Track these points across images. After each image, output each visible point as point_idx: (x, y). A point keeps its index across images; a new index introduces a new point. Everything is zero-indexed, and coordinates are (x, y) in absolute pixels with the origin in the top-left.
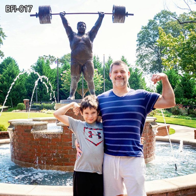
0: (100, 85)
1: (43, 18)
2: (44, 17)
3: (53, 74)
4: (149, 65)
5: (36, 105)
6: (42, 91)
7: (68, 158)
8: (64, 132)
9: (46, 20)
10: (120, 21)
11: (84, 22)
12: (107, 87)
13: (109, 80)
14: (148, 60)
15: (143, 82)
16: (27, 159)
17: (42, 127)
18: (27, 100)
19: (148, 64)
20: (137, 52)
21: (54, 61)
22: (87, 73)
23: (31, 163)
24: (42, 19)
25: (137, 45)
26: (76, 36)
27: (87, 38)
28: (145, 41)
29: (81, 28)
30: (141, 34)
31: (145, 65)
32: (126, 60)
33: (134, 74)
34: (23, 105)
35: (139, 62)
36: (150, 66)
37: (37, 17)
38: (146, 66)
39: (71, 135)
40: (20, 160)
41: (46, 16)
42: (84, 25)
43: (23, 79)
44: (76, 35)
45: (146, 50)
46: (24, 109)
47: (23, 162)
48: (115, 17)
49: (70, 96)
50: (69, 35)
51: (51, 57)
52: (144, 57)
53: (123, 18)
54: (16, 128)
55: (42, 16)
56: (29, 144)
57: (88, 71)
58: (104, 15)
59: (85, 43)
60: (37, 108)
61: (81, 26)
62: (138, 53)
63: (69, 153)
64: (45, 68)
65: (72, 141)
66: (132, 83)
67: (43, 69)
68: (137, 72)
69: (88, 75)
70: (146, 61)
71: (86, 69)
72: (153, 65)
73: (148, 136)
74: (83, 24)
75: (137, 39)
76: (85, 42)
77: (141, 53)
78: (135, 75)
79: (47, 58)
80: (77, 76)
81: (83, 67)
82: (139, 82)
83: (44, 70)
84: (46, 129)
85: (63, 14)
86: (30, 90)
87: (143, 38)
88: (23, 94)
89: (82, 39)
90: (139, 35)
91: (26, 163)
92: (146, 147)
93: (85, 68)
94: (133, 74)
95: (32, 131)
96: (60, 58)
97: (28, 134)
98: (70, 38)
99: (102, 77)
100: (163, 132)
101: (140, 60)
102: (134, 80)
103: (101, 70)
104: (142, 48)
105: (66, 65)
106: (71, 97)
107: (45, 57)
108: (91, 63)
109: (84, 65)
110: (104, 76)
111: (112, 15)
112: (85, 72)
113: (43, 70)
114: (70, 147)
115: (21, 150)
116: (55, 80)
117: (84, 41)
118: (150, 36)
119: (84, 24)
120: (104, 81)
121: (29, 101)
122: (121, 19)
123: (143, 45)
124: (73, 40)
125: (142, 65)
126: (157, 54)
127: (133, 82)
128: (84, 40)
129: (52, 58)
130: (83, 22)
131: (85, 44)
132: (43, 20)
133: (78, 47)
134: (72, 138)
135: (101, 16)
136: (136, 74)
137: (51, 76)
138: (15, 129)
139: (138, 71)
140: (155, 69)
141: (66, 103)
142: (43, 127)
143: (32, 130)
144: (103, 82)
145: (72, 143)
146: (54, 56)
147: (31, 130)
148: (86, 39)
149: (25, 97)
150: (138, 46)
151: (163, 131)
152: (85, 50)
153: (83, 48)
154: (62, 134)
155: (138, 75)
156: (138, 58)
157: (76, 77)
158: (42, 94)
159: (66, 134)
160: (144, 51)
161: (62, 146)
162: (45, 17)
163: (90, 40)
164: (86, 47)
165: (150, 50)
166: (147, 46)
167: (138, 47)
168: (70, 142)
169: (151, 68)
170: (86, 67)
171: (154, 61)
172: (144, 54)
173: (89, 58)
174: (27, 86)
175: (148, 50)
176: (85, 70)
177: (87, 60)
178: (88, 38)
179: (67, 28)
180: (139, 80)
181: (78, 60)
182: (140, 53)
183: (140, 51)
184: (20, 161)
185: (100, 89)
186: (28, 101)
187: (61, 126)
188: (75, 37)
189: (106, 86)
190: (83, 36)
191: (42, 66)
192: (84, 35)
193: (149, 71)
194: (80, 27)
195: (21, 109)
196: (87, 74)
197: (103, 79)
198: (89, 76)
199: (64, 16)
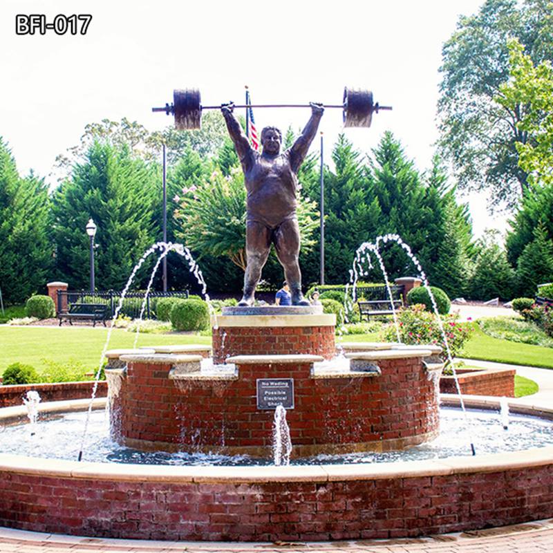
0: (306, 233)
1: (183, 118)
2: (185, 116)
3: (145, 194)
4: (484, 156)
5: (91, 304)
6: (105, 251)
7: (248, 430)
8: (241, 376)
9: (190, 122)
10: (361, 124)
11: (278, 128)
12: (333, 239)
13: (338, 216)
14: (481, 137)
15: (456, 224)
16: (157, 434)
17: (191, 367)
18: (60, 287)
19: (479, 155)
20: (440, 111)
21: (141, 140)
22: (284, 245)
23: (166, 443)
24: (181, 120)
25: (442, 85)
26: (259, 162)
27: (284, 165)
28: (469, 72)
29: (270, 142)
30: (456, 47)
31: (469, 157)
32: (397, 147)
33: (424, 195)
34: (46, 302)
35: (448, 145)
36: (488, 161)
37: (168, 114)
38: (475, 161)
39: (256, 381)
40: (140, 438)
41: (190, 114)
42: (278, 134)
43: (40, 209)
44: (259, 158)
45: (474, 105)
46: (51, 316)
47: (146, 442)
48: (348, 114)
49: (244, 297)
50: (244, 157)
51: (128, 127)
52: (466, 130)
53: (366, 120)
54: (132, 369)
55: (180, 114)
56: (164, 402)
57: (285, 242)
58: (323, 110)
59: (280, 179)
60: (97, 313)
61: (270, 138)
62: (444, 115)
63: (250, 419)
64: (116, 172)
65: (256, 395)
66: (420, 227)
67: (110, 177)
68: (436, 187)
69: (286, 250)
70: (475, 144)
71: (282, 237)
72: (499, 157)
73: (419, 388)
74: (276, 132)
75: (442, 64)
76: (280, 177)
77: (454, 113)
78: (428, 198)
79: (114, 129)
80: (260, 252)
81: (275, 232)
82: (442, 223)
83: (113, 180)
84: (199, 370)
85: (230, 110)
86: (65, 249)
87: (463, 61)
88: (41, 264)
89: (273, 168)
90: (447, 49)
91: (155, 445)
92: (412, 411)
93: (279, 234)
94: (421, 195)
95: (173, 375)
96: (162, 131)
97: (162, 381)
98: (244, 165)
99: (314, 207)
100: (495, 389)
101: (452, 138)
102: (425, 214)
103: (313, 181)
104: (459, 95)
105: (187, 162)
106: (246, 299)
107: (108, 125)
108: (293, 223)
109: (277, 228)
110: (323, 204)
111: (342, 109)
112: (280, 243)
113: (111, 180)
114: (253, 407)
115: (143, 416)
116: (150, 213)
117: (279, 174)
118: (490, 53)
119: (278, 131)
120: (321, 221)
121: (65, 290)
122: (363, 121)
123: (463, 84)
124: (253, 170)
125: (458, 157)
126: (514, 118)
127: (424, 222)
128: (277, 171)
129: (135, 130)
130: (275, 127)
131: (279, 181)
132: (184, 122)
133: (265, 188)
134: (256, 390)
135: (317, 112)
136: (434, 195)
137: (139, 201)
138: (128, 371)
139: (439, 185)
140: (506, 171)
141: (236, 313)
142: (193, 367)
143: (171, 373)
144: (319, 225)
145: (256, 398)
146: (139, 123)
147: (168, 373)
148: (282, 168)
149: (47, 271)
150: (443, 88)
151: (494, 385)
152: (279, 193)
153: (275, 189)
154: (235, 379)
155: (442, 197)
156: (444, 133)
157: (260, 254)
158: (107, 263)
159: (245, 379)
160: (465, 105)
161: (235, 405)
162: (189, 116)
163: (290, 170)
164: (281, 187)
165: (488, 102)
166: (478, 90)
167: (444, 92)
168: (253, 396)
169: (493, 167)
170: (281, 232)
171: (502, 143)
172: (466, 118)
173: (288, 213)
174: (54, 235)
175: (480, 103)
176: (279, 239)
177: (284, 216)
178: (287, 166)
179: (238, 142)
180: (443, 215)
181: (265, 217)
182: (452, 115)
183: (453, 106)
184: (141, 441)
185: (307, 248)
186: (64, 287)
187: (234, 365)
188: (256, 163)
189: (328, 235)
190: (275, 160)
191: (107, 167)
192: (276, 157)
193: (485, 178)
194: (268, 140)
195: (40, 314)
196: (284, 248)
197: (318, 214)
198: (289, 253)
199: (233, 114)
